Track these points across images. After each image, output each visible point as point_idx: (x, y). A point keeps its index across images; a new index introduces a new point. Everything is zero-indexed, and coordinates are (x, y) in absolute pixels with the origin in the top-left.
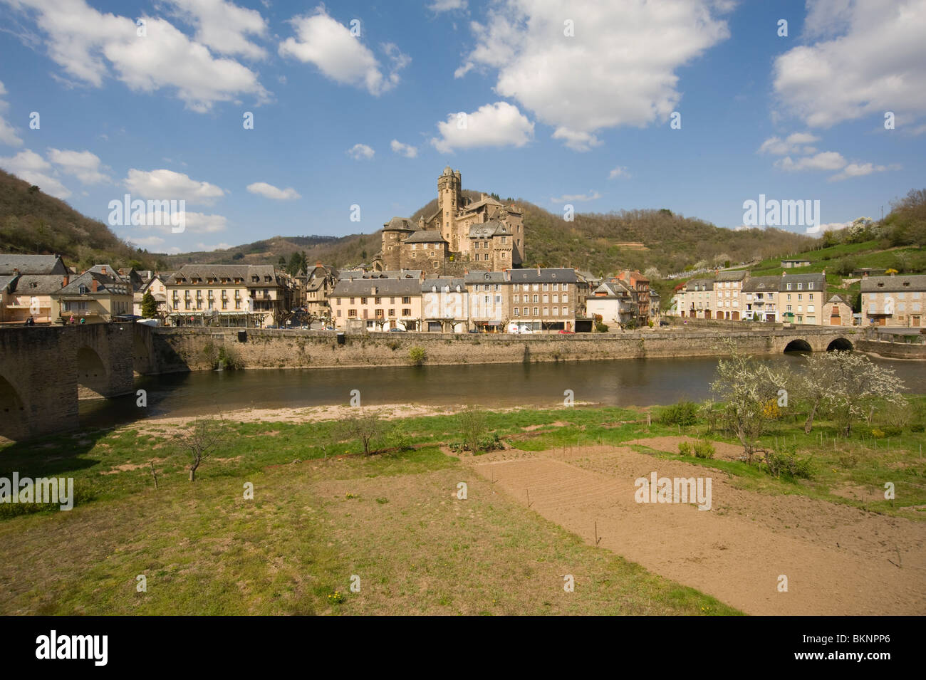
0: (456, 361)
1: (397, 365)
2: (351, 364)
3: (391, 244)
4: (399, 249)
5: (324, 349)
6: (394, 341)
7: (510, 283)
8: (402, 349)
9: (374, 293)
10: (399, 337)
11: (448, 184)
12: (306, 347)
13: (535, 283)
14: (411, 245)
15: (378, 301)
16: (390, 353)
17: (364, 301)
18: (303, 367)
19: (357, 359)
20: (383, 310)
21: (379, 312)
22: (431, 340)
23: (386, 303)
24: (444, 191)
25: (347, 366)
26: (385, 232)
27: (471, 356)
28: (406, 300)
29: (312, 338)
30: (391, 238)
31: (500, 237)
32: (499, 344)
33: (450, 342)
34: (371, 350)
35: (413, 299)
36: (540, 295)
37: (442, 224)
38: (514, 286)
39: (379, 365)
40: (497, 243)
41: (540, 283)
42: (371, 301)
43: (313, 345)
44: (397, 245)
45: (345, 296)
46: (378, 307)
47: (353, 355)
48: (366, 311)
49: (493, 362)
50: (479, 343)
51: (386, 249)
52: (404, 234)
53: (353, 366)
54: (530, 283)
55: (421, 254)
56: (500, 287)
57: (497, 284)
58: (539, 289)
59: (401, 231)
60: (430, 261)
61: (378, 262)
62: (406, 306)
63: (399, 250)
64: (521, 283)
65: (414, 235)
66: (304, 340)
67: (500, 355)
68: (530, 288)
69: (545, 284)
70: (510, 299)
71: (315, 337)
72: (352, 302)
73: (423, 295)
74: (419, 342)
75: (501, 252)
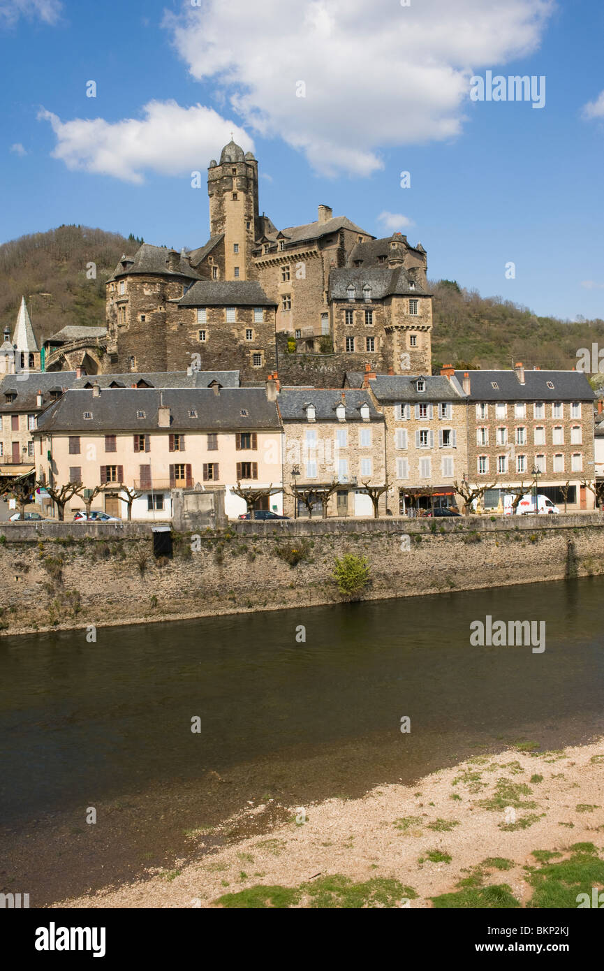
0: (433, 585)
1: (303, 604)
2: (190, 611)
3: (146, 307)
4: (162, 321)
5: (117, 572)
6: (292, 542)
7: (469, 401)
8: (312, 562)
9: (164, 422)
10: (303, 532)
11: (236, 181)
12: (67, 571)
13: (520, 401)
14: (195, 311)
15: (175, 444)
16: (285, 574)
17: (141, 445)
18: (62, 627)
19: (204, 594)
20: (189, 466)
21: (178, 471)
22: (379, 536)
23: (195, 449)
24: (228, 195)
25: (178, 617)
26: (129, 279)
27: (464, 571)
28: (245, 440)
29: (82, 543)
30: (147, 292)
31: (406, 301)
32: (517, 539)
33: (419, 540)
34: (237, 567)
35: (262, 438)
36: (530, 426)
37: (223, 271)
38: (478, 407)
39: (260, 608)
40: (400, 314)
41: (529, 401)
42: (159, 442)
43: (87, 562)
44: (160, 310)
45: (92, 431)
46: (178, 457)
47: (193, 583)
48: (145, 470)
49: (508, 583)
50: (479, 540)
51: (134, 320)
52: (176, 285)
53: (195, 615)
54: (511, 402)
55: (221, 333)
56: (450, 408)
57: (444, 402)
58: (528, 413)
59: (166, 277)
60: (243, 350)
61: (90, 352)
62: (246, 456)
63: (164, 325)
64: (492, 402)
65: (195, 287)
66: (61, 549)
67: (521, 566)
68: (511, 412)
69: (539, 404)
70: (471, 439)
71: (92, 541)
72: (111, 447)
73: (286, 427)
74: (352, 544)
75: (409, 333)
